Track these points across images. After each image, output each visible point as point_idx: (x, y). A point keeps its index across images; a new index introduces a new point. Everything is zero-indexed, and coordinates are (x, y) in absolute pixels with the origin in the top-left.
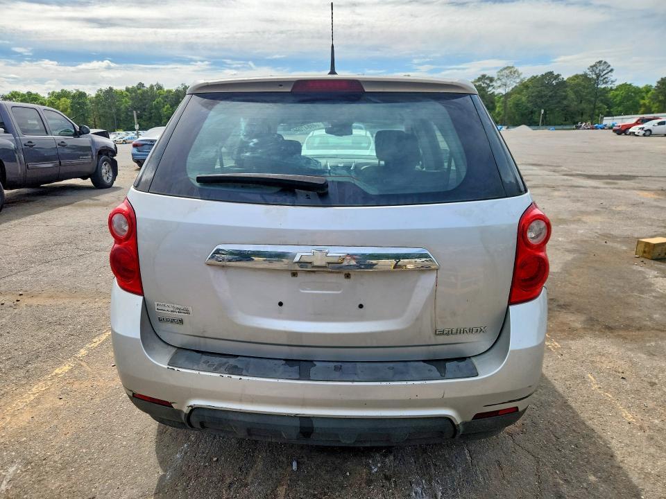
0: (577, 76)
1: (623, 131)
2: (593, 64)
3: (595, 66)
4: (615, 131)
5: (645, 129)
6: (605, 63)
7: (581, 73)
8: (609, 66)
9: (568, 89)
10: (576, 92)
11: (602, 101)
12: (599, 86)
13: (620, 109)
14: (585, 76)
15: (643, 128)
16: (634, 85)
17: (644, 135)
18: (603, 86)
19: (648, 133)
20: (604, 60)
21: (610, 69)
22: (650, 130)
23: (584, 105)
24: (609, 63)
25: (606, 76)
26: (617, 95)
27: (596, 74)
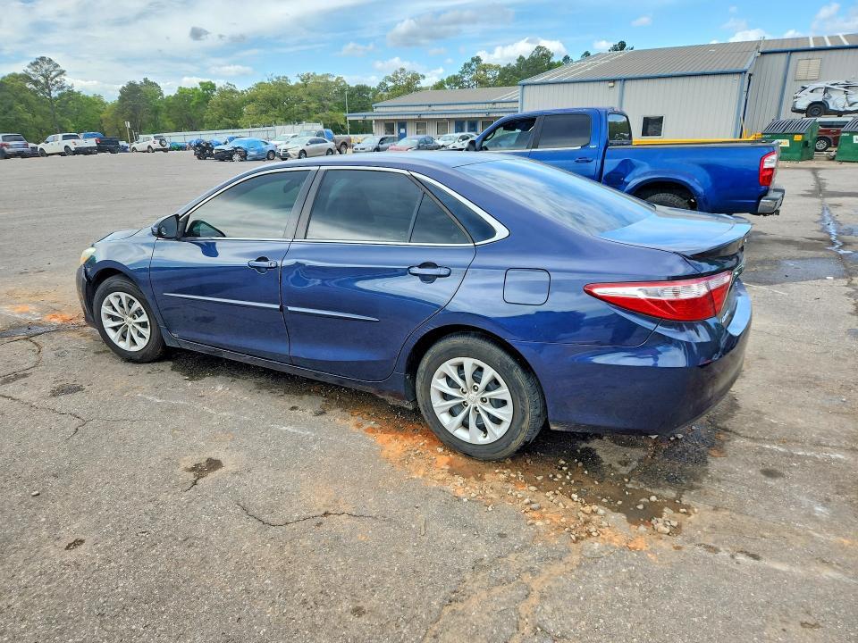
0: (15, 76)
2: (33, 60)
6: (50, 60)
8: (57, 66)
14: (27, 76)
20: (47, 56)
21: (59, 69)
25: (58, 79)
27: (42, 75)
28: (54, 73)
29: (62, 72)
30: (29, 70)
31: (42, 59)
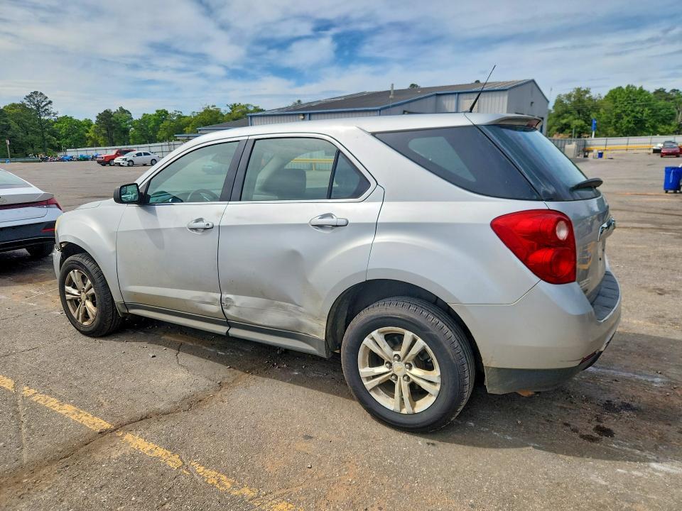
0: (14, 106)
1: (107, 162)
2: (29, 94)
3: (31, 96)
4: (99, 162)
5: (128, 160)
6: (41, 94)
7: (18, 102)
8: (47, 97)
9: (8, 118)
10: (18, 123)
11: (49, 133)
12: (42, 118)
13: (68, 141)
14: (23, 105)
15: (126, 159)
16: (75, 118)
17: (129, 165)
18: (46, 118)
19: (131, 164)
20: (39, 91)
21: (48, 100)
22: (131, 161)
23: (31, 137)
24: (46, 95)
25: (47, 107)
26: (61, 128)
27: (35, 105)
28: (44, 104)
29: (50, 102)
30: (25, 101)
31: (36, 93)
